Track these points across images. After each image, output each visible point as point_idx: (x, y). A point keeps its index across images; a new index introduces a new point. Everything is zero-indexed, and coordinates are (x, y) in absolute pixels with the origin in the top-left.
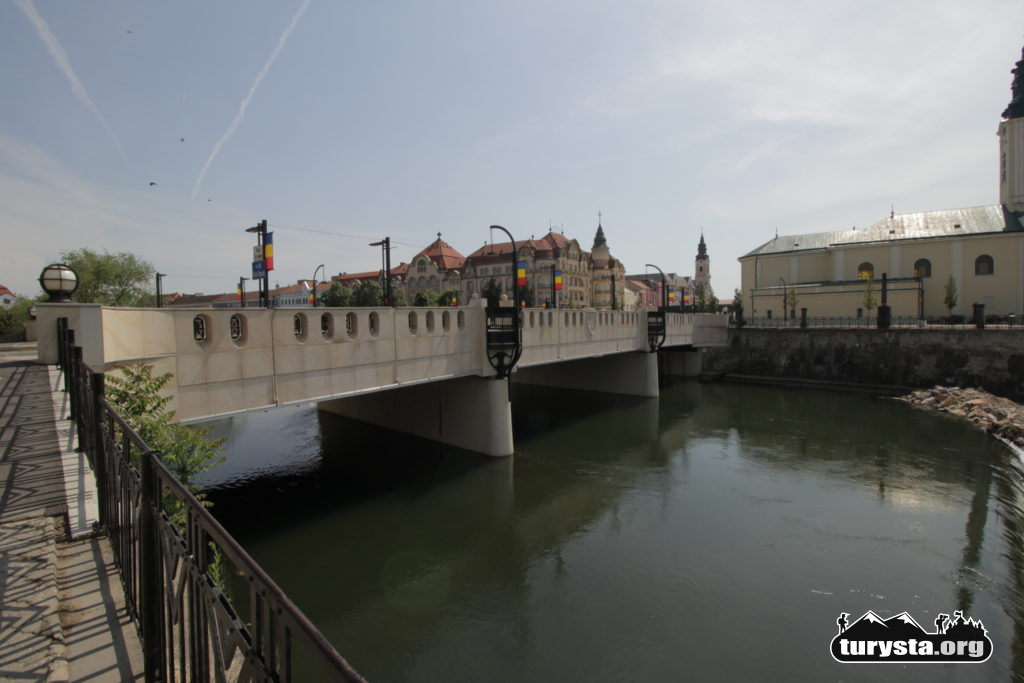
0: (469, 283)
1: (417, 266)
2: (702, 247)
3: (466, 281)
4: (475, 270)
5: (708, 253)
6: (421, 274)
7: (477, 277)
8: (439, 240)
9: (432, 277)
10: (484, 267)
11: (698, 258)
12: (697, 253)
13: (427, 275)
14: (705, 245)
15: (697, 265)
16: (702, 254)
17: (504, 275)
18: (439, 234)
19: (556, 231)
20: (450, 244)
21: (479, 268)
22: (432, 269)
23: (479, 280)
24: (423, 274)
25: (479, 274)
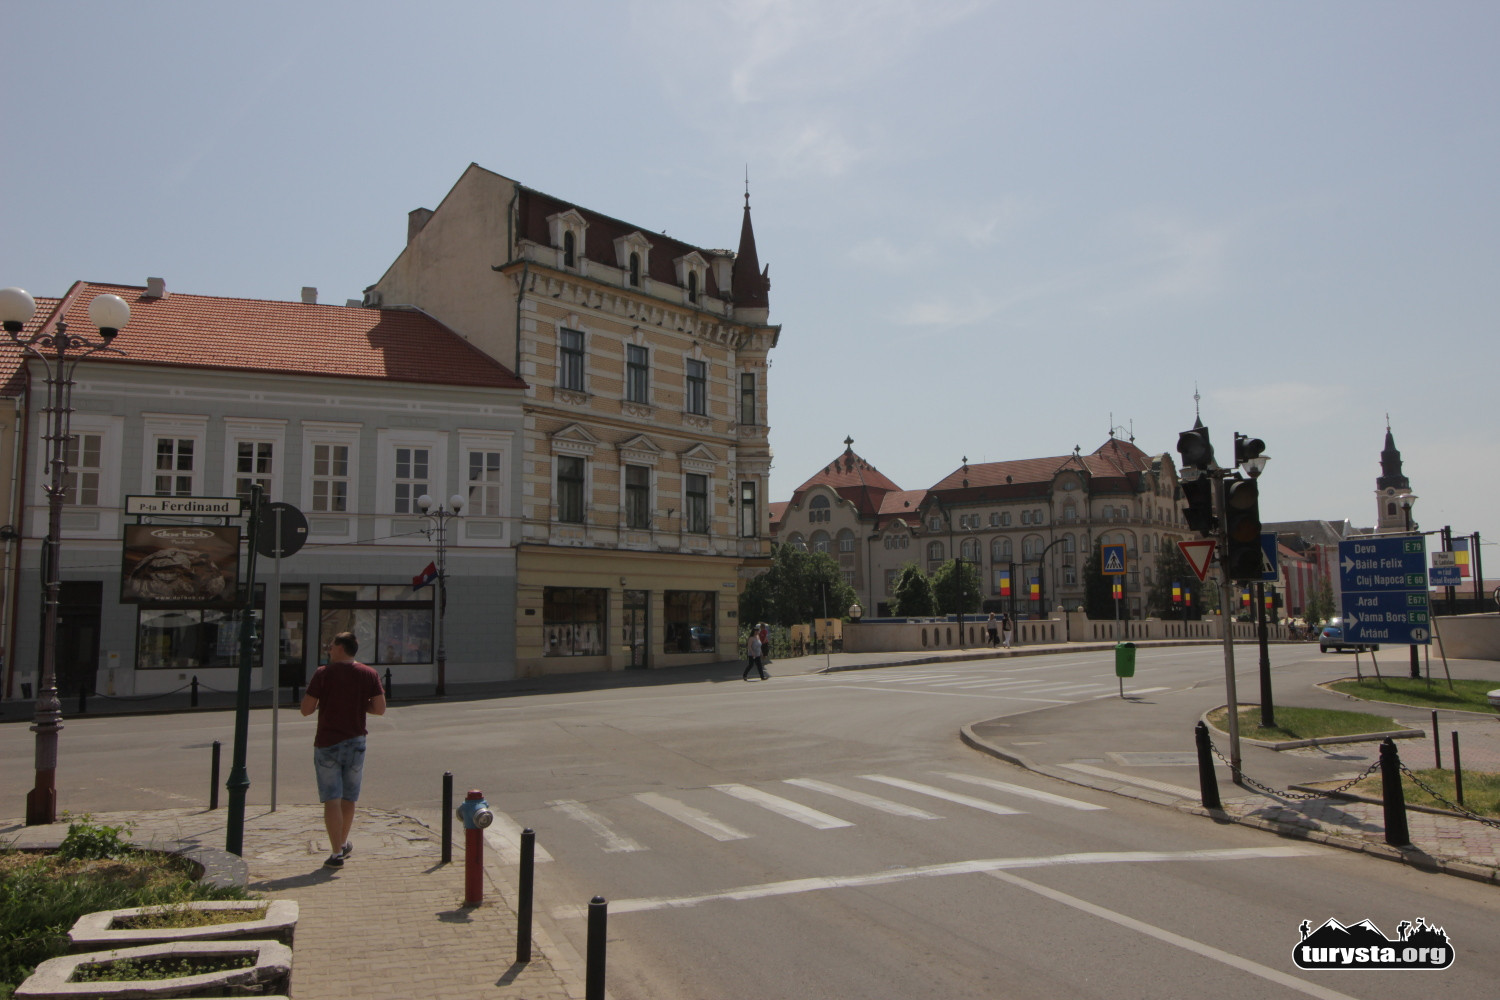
0: (930, 545)
1: (806, 510)
2: (1391, 459)
3: (925, 541)
4: (947, 519)
5: (1405, 471)
6: (816, 526)
7: (952, 534)
8: (849, 452)
9: (844, 532)
10: (969, 512)
11: (1382, 483)
12: (1379, 472)
13: (832, 527)
14: (1397, 454)
15: (1381, 501)
16: (1392, 475)
17: (1016, 530)
18: (849, 441)
19: (1122, 436)
20: (871, 462)
21: (956, 515)
22: (843, 517)
23: (957, 540)
24: (823, 526)
25: (956, 527)
